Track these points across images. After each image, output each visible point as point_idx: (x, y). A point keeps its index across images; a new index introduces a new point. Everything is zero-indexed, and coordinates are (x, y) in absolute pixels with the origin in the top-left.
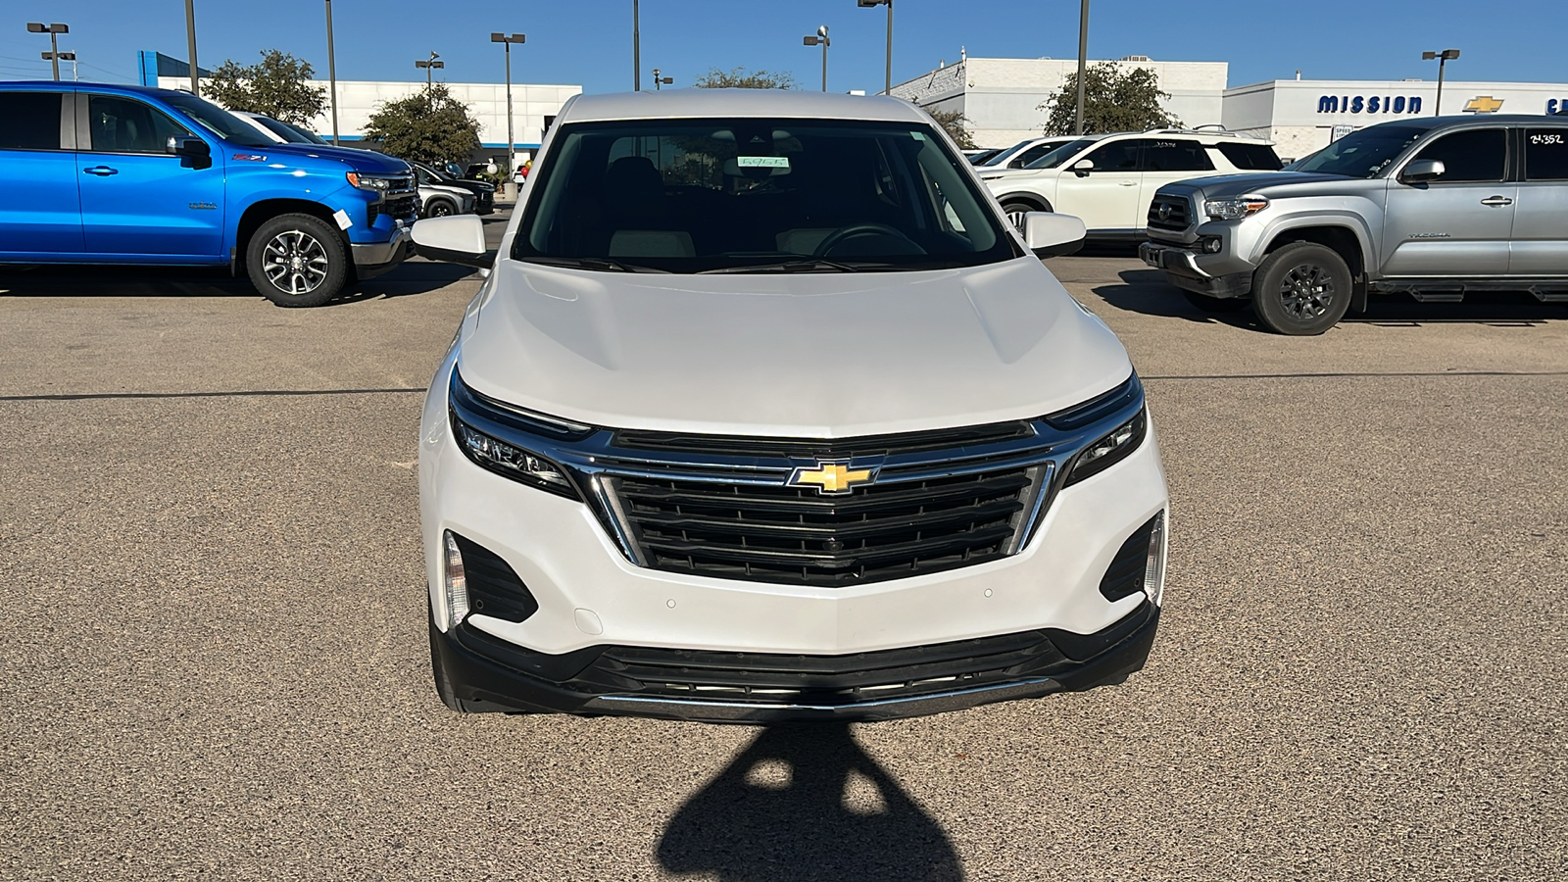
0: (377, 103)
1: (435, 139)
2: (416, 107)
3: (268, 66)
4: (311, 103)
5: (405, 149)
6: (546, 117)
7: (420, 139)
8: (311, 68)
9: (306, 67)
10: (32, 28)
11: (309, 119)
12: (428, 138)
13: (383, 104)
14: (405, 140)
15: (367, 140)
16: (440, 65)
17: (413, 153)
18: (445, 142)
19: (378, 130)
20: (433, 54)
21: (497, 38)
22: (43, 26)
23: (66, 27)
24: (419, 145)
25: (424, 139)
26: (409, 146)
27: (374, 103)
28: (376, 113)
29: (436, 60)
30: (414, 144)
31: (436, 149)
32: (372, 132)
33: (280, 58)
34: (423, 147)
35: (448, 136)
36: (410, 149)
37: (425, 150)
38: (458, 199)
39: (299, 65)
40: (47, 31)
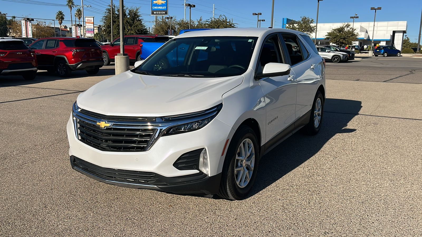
0: (330, 29)
1: (344, 39)
2: (341, 30)
3: (302, 20)
4: (311, 30)
5: (335, 42)
6: (393, 31)
7: (340, 39)
8: (313, 20)
9: (312, 20)
10: (254, 14)
11: (311, 34)
12: (342, 38)
13: (331, 29)
14: (336, 39)
15: (325, 39)
16: (357, 17)
17: (337, 43)
18: (347, 39)
19: (329, 36)
20: (356, 14)
21: (372, 9)
22: (256, 14)
23: (261, 13)
24: (339, 40)
25: (341, 39)
26: (336, 41)
27: (329, 29)
28: (329, 32)
29: (357, 16)
30: (338, 40)
31: (344, 42)
32: (327, 37)
33: (306, 18)
34: (340, 41)
35: (348, 38)
36: (337, 41)
37: (341, 42)
38: (341, 56)
39: (311, 20)
40: (257, 15)
